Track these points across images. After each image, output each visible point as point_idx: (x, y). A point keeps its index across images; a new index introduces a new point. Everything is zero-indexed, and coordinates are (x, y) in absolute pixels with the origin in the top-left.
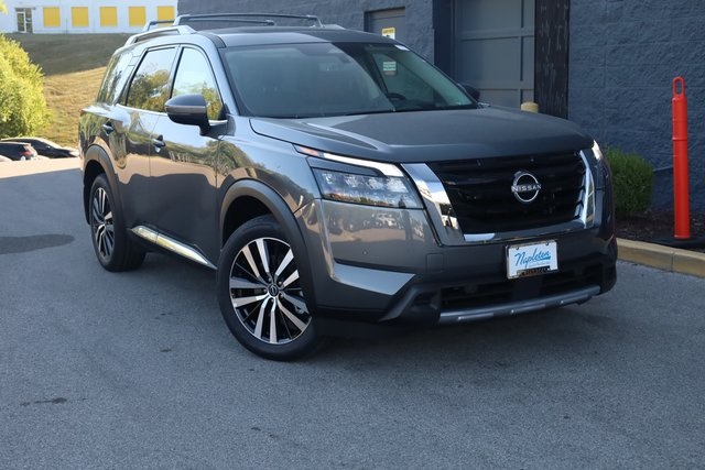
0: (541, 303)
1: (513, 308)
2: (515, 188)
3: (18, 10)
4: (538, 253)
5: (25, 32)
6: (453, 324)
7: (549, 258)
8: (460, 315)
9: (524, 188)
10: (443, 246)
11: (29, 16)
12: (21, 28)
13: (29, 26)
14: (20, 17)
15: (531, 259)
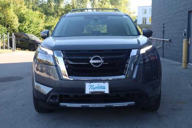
0: (103, 105)
1: (91, 105)
2: (91, 61)
3: (143, 18)
4: (99, 86)
5: (144, 24)
6: (65, 107)
7: (105, 88)
8: (68, 105)
9: (95, 61)
10: (62, 80)
11: (146, 20)
12: (143, 23)
13: (146, 23)
14: (143, 20)
15: (96, 88)
